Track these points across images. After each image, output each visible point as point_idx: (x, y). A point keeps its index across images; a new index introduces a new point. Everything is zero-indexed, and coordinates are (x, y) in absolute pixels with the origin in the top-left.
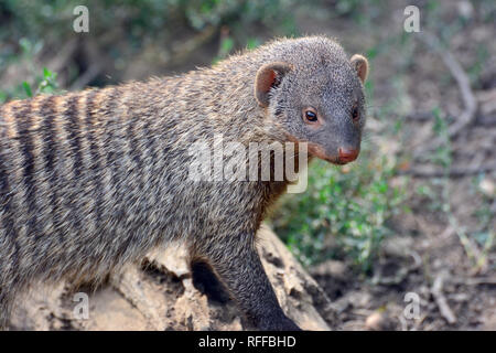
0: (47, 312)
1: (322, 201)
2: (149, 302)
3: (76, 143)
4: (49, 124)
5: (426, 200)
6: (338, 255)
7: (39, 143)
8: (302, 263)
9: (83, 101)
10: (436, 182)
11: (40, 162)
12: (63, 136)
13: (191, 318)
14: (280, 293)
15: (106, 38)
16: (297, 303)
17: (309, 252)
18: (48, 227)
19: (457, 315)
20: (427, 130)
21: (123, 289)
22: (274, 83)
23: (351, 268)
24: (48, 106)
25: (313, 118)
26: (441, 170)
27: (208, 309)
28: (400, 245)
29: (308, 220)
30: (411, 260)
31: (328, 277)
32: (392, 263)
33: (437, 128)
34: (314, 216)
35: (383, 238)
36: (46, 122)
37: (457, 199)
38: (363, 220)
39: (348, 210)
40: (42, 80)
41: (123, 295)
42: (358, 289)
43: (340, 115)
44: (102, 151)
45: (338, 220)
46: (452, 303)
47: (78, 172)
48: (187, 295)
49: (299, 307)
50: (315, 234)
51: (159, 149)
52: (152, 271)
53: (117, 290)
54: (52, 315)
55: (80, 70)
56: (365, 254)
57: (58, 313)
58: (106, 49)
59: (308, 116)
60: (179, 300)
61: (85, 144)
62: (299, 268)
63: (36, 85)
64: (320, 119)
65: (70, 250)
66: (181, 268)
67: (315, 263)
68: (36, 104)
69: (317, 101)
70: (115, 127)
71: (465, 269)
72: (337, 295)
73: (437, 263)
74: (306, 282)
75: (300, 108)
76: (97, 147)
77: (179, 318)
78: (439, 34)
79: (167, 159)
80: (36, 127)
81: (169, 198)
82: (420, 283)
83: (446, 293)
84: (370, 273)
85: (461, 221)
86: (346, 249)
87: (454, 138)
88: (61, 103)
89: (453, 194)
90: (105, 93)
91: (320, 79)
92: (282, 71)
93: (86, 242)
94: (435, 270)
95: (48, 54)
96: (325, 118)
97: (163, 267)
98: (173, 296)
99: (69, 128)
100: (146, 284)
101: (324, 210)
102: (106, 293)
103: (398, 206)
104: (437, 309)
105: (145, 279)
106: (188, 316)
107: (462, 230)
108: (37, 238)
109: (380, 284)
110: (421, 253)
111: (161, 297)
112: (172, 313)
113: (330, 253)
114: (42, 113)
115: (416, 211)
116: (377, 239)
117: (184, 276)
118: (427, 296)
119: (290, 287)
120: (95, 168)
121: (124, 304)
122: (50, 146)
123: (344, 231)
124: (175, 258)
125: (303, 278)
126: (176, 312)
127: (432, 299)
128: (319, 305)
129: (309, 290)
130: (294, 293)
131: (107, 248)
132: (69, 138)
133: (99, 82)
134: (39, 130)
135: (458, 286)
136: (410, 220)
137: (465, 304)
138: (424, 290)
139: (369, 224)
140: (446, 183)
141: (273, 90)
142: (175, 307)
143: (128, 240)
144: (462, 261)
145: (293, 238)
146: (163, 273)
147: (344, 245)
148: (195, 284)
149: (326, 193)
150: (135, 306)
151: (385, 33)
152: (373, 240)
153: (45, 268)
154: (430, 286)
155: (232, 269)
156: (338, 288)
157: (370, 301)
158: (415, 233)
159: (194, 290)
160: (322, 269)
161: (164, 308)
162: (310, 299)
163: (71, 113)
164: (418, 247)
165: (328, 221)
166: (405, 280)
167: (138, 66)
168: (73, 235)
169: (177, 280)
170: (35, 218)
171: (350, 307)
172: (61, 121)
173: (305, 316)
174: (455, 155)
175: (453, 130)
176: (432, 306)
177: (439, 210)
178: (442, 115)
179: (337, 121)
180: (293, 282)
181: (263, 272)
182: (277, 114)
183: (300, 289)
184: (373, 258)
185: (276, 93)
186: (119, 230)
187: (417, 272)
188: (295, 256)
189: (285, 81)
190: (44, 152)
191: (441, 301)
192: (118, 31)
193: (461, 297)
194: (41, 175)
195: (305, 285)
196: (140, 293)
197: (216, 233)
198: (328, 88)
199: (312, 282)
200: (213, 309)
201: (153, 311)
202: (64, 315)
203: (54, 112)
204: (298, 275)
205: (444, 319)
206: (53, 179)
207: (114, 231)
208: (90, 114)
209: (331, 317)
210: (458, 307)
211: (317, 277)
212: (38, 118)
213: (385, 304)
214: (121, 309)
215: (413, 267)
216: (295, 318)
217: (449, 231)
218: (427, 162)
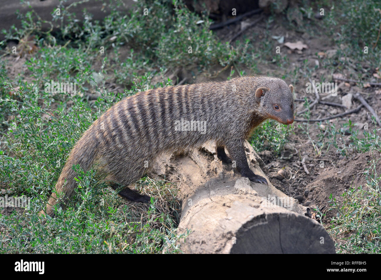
0: (165, 164)
1: (264, 129)
2: (201, 162)
3: (181, 104)
4: (171, 98)
5: (301, 130)
6: (269, 148)
7: (167, 104)
8: (256, 151)
9: (184, 89)
10: (304, 124)
11: (167, 111)
12: (176, 102)
13: (216, 168)
14: (248, 161)
15: (190, 68)
16: (254, 165)
17: (259, 147)
18: (170, 134)
19: (310, 172)
20: (302, 105)
21: (192, 157)
22: (262, 95)
23: (273, 153)
24: (171, 92)
25: (277, 108)
26: (307, 120)
27: (222, 166)
28: (291, 146)
29: (259, 136)
30: (295, 151)
31: (265, 156)
32: (288, 152)
33: (306, 104)
34: (261, 134)
35: (285, 143)
36: (170, 97)
37: (311, 130)
38: (278, 137)
39: (273, 133)
40: (167, 82)
41: (192, 159)
42: (276, 161)
43: (287, 107)
44: (190, 108)
45: (269, 136)
46: (308, 167)
47: (181, 115)
48: (215, 160)
49: (255, 166)
50: (261, 140)
51: (214, 108)
52: (203, 151)
53: (190, 157)
54: (167, 165)
55: (179, 79)
56: (278, 148)
57: (169, 165)
58: (189, 72)
59: (275, 107)
60: (212, 162)
61: (184, 105)
62: (255, 152)
63: (165, 83)
64: (280, 108)
65: (177, 142)
66: (213, 151)
67: (261, 151)
68: (167, 90)
69: (279, 102)
70: (196, 99)
71: (314, 155)
72: (268, 162)
73: (304, 153)
74: (257, 157)
75: (273, 104)
76: (189, 106)
77: (212, 168)
78: (307, 71)
79: (216, 112)
80: (166, 98)
81: (216, 125)
82: (298, 159)
83: (306, 163)
84: (280, 155)
85: (313, 138)
86: (272, 146)
87: (311, 109)
88: (176, 89)
89: (310, 128)
90: (192, 87)
91: (279, 94)
92: (265, 91)
93: (183, 139)
94: (303, 155)
95: (169, 72)
96: (282, 108)
97: (207, 150)
98: (210, 161)
99: (178, 99)
100: (201, 156)
101: (265, 132)
102: (187, 159)
103: (291, 132)
104: (303, 169)
105: (200, 154)
106: (215, 168)
107: (313, 141)
108: (166, 137)
109: (283, 159)
110: (298, 149)
111: (206, 161)
112: (209, 166)
113: (266, 147)
114: (169, 93)
115: (297, 134)
116: (283, 143)
117: (214, 154)
118: (300, 164)
119: (252, 159)
120: (188, 113)
121: (193, 162)
122: (171, 105)
123: (271, 140)
124: (211, 147)
125: (256, 156)
126: (211, 166)
127: (301, 165)
128: (261, 166)
129: (258, 160)
130: (253, 161)
131: (191, 141)
132: (178, 102)
133: (188, 82)
134: (167, 99)
135: (310, 161)
136: (294, 137)
137: (313, 167)
138: (298, 162)
139: (280, 138)
140: (308, 124)
141: (262, 97)
142: (211, 164)
143: (199, 139)
144: (313, 152)
145: (253, 142)
146: (207, 152)
147: (271, 145)
148: (218, 157)
149: (266, 126)
150: (196, 163)
151: (288, 70)
152: (281, 144)
153: (168, 147)
154: (301, 161)
155: (235, 151)
156: (268, 160)
157: (279, 165)
158: (296, 142)
159: (218, 159)
160: (263, 153)
161: (207, 164)
162: (258, 164)
163: (179, 94)
164: (297, 146)
165: (266, 136)
166: (292, 158)
167: (201, 78)
168: (178, 136)
169: (212, 155)
170: (165, 130)
171: (272, 166)
172: (175, 97)
173: (256, 170)
174: (311, 114)
175: (311, 106)
176: (301, 168)
177: (305, 134)
178: (307, 100)
179: (286, 110)
180: (252, 157)
181: (245, 153)
182: (264, 106)
183: (255, 160)
184: (281, 150)
185: (263, 99)
186: (195, 135)
187: (296, 155)
188: (253, 148)
189: (266, 94)
190: (169, 108)
191: (305, 166)
192: (194, 65)
193: (311, 165)
194: (167, 115)
195: (257, 159)
196: (198, 159)
197: (232, 138)
198: (282, 97)
199: (259, 157)
200: (224, 166)
201: (203, 165)
202: (171, 165)
203: (173, 93)
204: (255, 155)
205: (306, 173)
206: (172, 117)
207: (194, 135)
208: (186, 94)
209: (265, 170)
210: (311, 168)
211: (261, 156)
212: (167, 95)
213: (285, 166)
214: (191, 164)
215: (295, 154)
216: (253, 170)
217: (308, 141)
218: (302, 116)
